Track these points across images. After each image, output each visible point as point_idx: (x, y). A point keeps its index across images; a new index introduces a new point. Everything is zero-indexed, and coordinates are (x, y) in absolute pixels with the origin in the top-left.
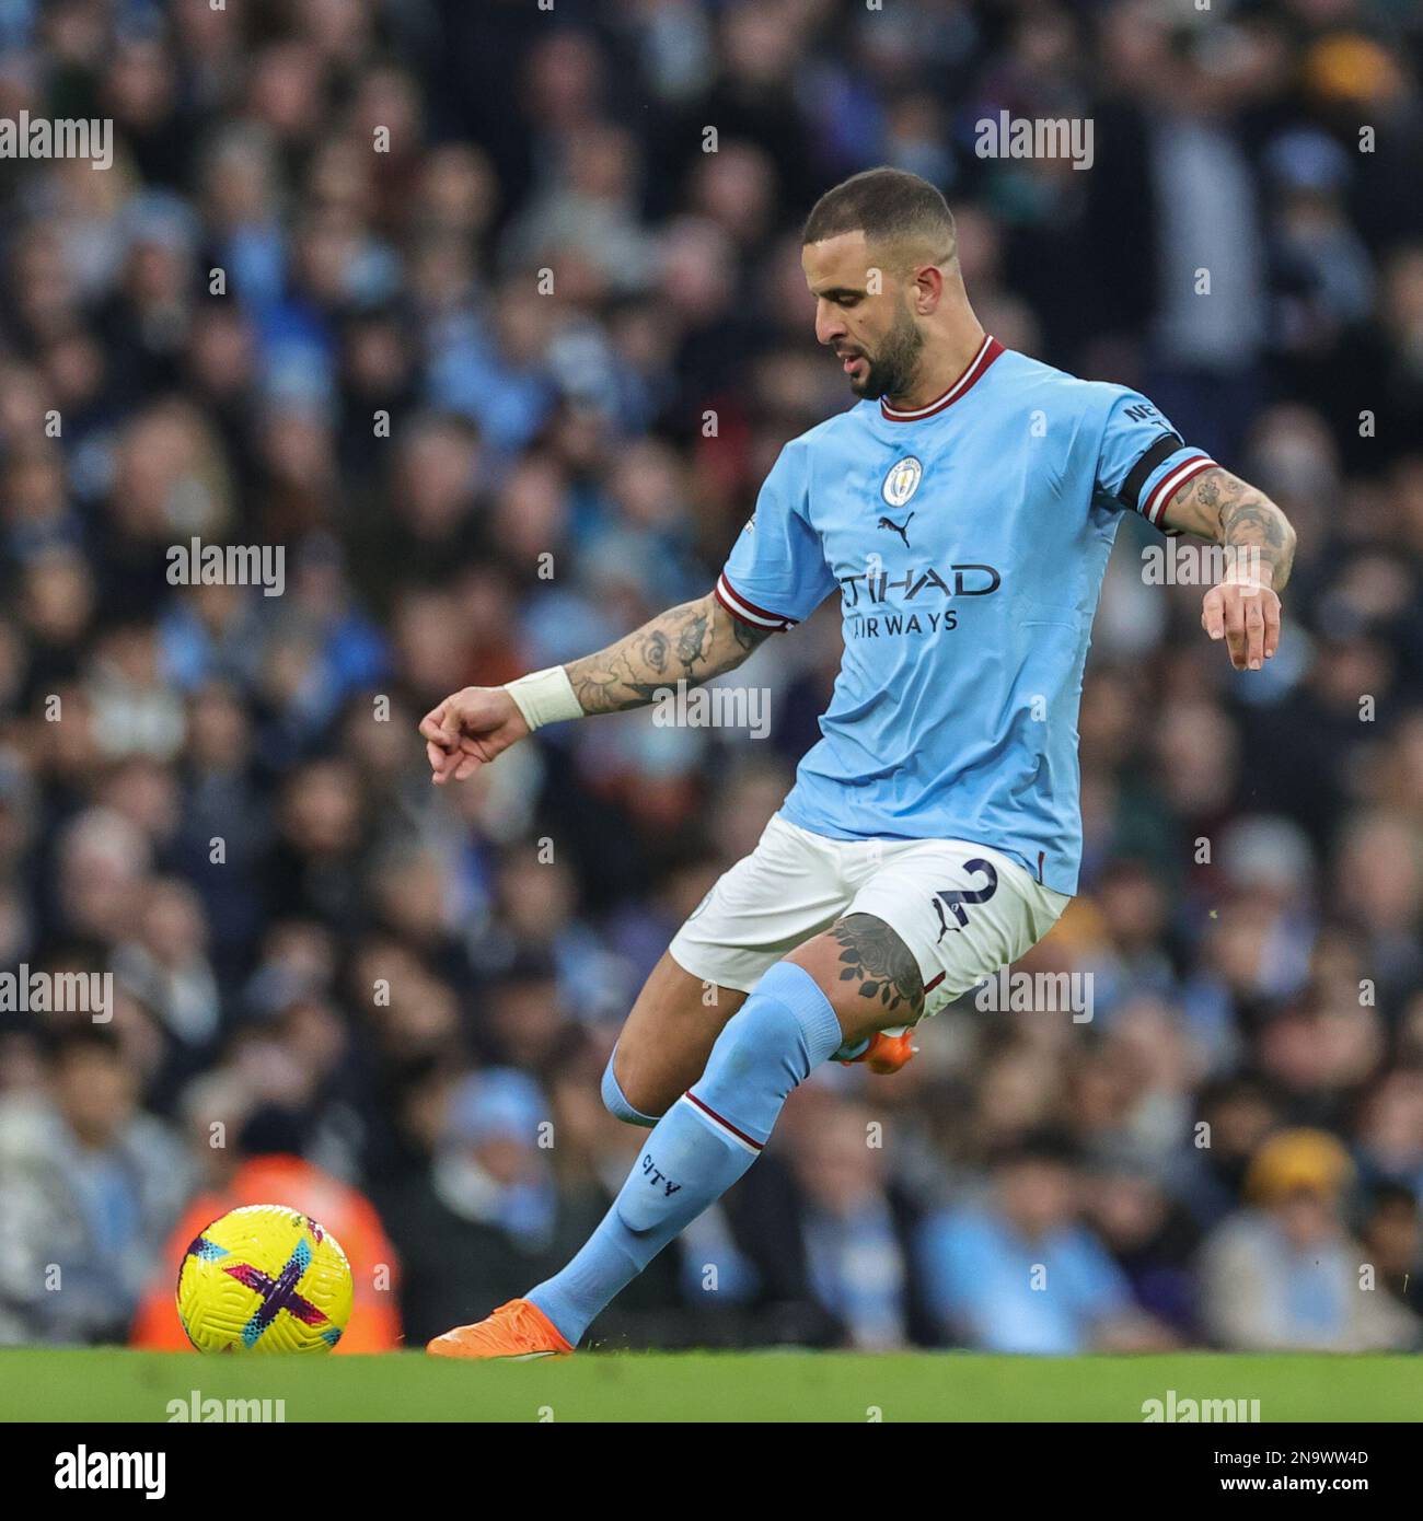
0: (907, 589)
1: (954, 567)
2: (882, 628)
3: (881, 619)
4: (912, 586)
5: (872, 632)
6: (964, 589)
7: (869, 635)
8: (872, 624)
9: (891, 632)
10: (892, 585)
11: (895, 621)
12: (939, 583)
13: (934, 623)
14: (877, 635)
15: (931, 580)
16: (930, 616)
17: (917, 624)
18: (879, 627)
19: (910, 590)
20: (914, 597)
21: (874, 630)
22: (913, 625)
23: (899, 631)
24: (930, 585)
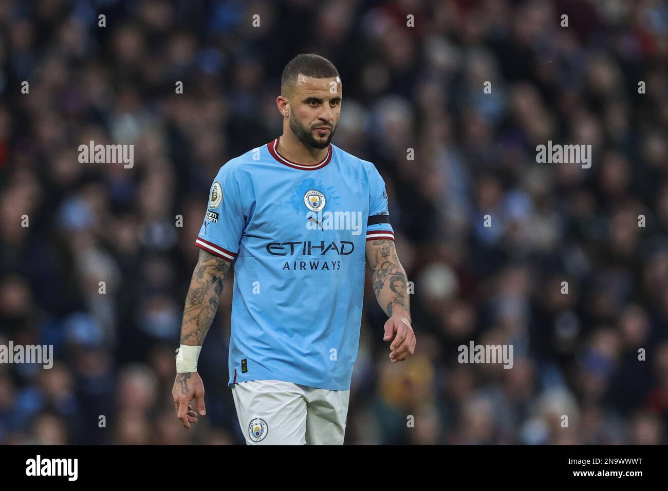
0: (322, 250)
1: (342, 242)
2: (308, 266)
3: (307, 263)
4: (325, 249)
5: (303, 268)
6: (343, 252)
7: (301, 269)
8: (303, 264)
9: (312, 268)
10: (313, 247)
11: (314, 264)
12: (336, 248)
13: (334, 265)
14: (305, 269)
15: (333, 246)
16: (333, 262)
17: (327, 265)
18: (306, 266)
19: (324, 250)
20: (326, 254)
21: (304, 267)
22: (325, 266)
23: (316, 268)
24: (333, 249)
